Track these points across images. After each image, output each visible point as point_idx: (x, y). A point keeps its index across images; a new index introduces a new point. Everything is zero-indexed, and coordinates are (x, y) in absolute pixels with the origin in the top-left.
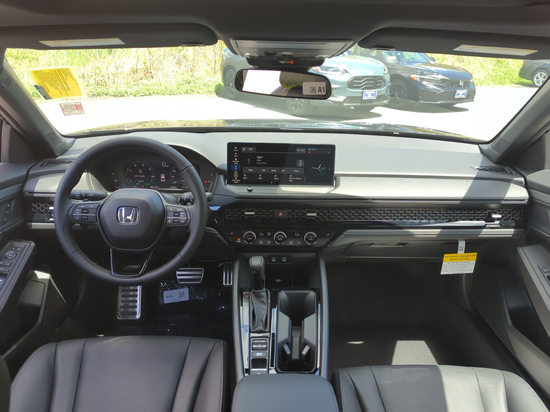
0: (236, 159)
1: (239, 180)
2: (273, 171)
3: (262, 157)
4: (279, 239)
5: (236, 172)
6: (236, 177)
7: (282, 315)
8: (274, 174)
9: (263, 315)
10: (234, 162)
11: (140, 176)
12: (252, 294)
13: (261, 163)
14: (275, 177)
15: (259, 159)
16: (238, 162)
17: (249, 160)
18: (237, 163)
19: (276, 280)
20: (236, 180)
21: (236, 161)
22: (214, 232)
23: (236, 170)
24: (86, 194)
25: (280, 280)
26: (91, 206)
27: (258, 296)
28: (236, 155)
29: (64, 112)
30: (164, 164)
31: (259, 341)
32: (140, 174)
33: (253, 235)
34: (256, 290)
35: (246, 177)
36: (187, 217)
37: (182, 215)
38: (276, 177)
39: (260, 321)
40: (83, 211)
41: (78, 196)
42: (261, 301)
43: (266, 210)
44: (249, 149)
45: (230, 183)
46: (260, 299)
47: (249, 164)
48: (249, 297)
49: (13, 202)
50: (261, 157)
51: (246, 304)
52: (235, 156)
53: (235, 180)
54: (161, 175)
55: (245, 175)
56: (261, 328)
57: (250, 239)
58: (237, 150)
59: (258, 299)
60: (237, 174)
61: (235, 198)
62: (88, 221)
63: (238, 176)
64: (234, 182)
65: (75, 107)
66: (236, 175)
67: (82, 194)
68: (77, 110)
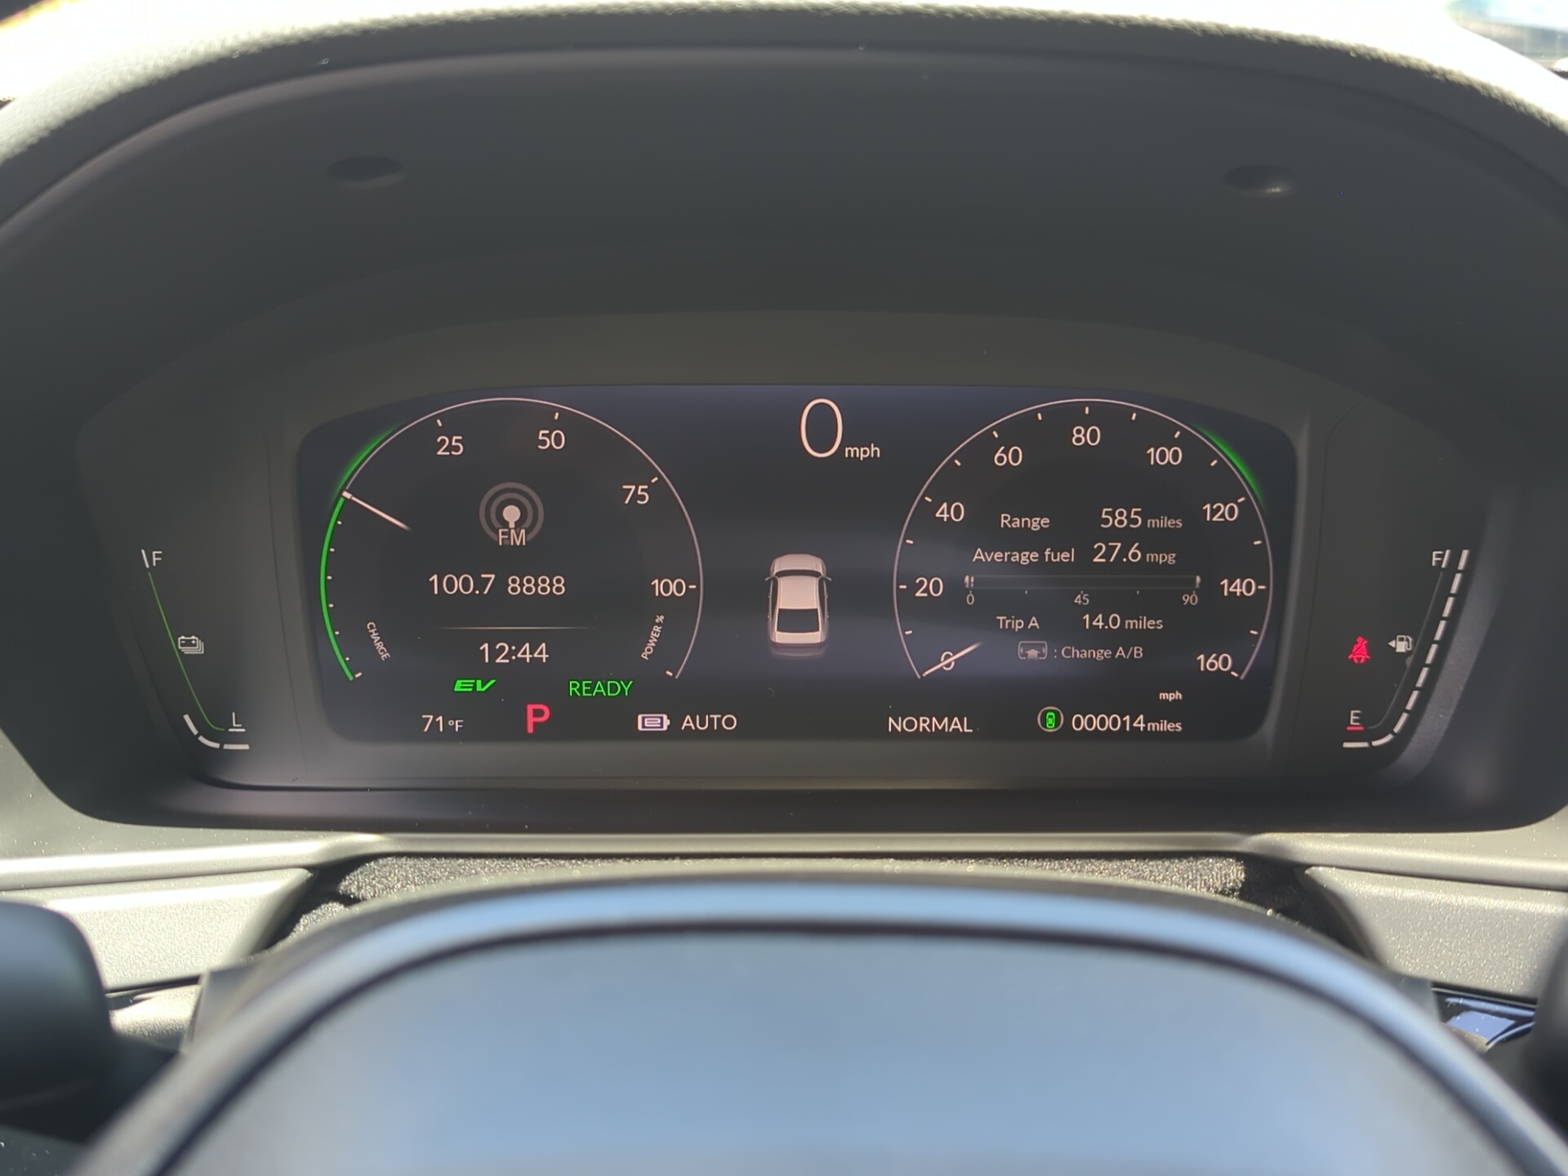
11: (501, 584)
32: (509, 549)
54: (780, 564)
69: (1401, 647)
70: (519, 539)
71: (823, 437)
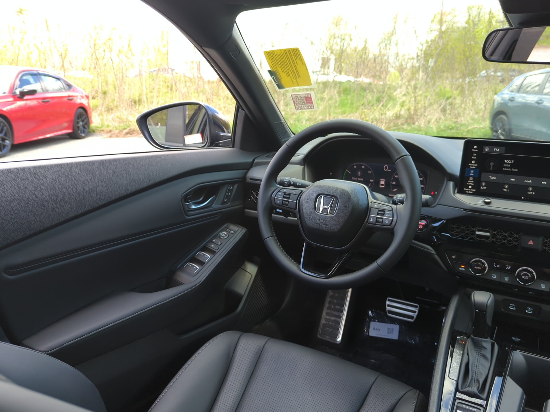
0: (473, 162)
1: (474, 190)
2: (527, 181)
3: (513, 161)
4: (523, 277)
5: (471, 178)
6: (471, 185)
7: (510, 382)
8: (528, 186)
9: (481, 374)
10: (470, 166)
11: (358, 179)
12: (469, 343)
13: (510, 170)
14: (529, 191)
15: (508, 164)
16: (476, 165)
17: (492, 164)
18: (474, 167)
19: (513, 338)
20: (470, 190)
21: (474, 164)
22: (431, 250)
23: (471, 176)
24: (294, 183)
25: (520, 340)
26: (294, 192)
27: (477, 346)
28: (474, 156)
29: (295, 105)
30: (386, 167)
31: (468, 407)
32: (359, 176)
33: (483, 264)
34: (476, 337)
35: (484, 186)
36: (393, 218)
37: (387, 214)
38: (531, 191)
39: (476, 381)
40: (285, 196)
41: (287, 183)
42: (480, 353)
43: (509, 234)
44: (494, 150)
45: (461, 191)
46: (481, 351)
47: (491, 169)
48: (465, 345)
49: (236, 186)
50: (511, 162)
51: (458, 351)
52: (473, 158)
53: (469, 188)
54: (381, 180)
55: (483, 184)
56: (474, 389)
57: (478, 269)
58: (477, 150)
59: (477, 351)
60: (473, 182)
61: (465, 210)
62: (288, 206)
63: (473, 184)
64: (467, 192)
65: (305, 100)
66: (471, 182)
67: (291, 182)
68: (307, 104)
69: (436, 193)
70: (360, 175)
71: (386, 169)
